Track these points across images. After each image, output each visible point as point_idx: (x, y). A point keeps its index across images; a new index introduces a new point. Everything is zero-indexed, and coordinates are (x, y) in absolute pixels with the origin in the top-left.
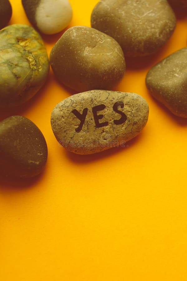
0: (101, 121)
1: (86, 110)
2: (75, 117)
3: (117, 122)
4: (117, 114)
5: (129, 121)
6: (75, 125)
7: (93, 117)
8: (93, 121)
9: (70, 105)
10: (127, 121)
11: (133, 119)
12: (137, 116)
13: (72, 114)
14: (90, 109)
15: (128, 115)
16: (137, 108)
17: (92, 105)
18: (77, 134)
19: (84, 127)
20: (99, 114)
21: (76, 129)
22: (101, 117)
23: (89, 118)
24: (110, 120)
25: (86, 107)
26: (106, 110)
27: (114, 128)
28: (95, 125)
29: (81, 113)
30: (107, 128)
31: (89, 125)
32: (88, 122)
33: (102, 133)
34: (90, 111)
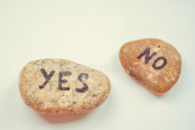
0: (64, 85)
1: (52, 73)
2: (42, 75)
3: (78, 90)
4: (80, 83)
5: (90, 92)
6: (40, 82)
7: (58, 80)
8: (57, 84)
9: (41, 64)
10: (87, 92)
11: (94, 91)
12: (97, 90)
13: (40, 72)
15: (90, 87)
16: (99, 83)
17: (60, 69)
18: (39, 90)
19: (48, 86)
21: (40, 86)
22: (66, 81)
23: (55, 79)
24: (73, 87)
25: (53, 70)
26: (71, 76)
27: (74, 95)
28: (58, 87)
29: (48, 73)
30: (67, 93)
31: (52, 86)
32: (52, 82)
33: (62, 96)
34: (56, 74)
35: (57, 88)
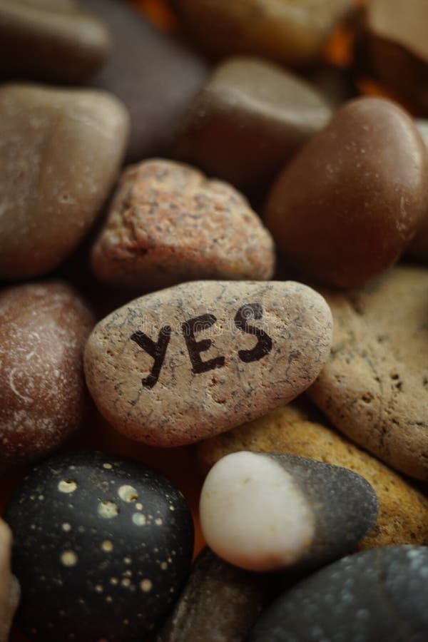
0: (206, 357)
1: (165, 336)
2: (140, 349)
3: (246, 356)
4: (245, 336)
5: (279, 351)
6: (141, 371)
7: (185, 348)
8: (186, 359)
9: (127, 322)
10: (272, 353)
11: (288, 346)
12: (298, 337)
13: (133, 343)
14: (177, 328)
15: (274, 333)
16: (296, 316)
17: (182, 317)
18: (146, 391)
19: (164, 374)
20: (200, 336)
21: (144, 379)
22: (206, 344)
23: (177, 350)
24: (230, 352)
25: (165, 324)
26: (216, 326)
27: (240, 372)
28: (191, 366)
29: (155, 339)
30: (219, 372)
31: (176, 369)
32: (172, 359)
33: (211, 386)
34: (177, 333)
35: (192, 370)
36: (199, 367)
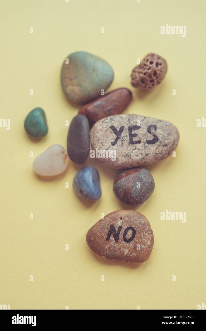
0: (135, 139)
1: (122, 128)
2: (113, 132)
3: (149, 142)
4: (150, 135)
5: (160, 143)
6: (111, 139)
7: (128, 135)
8: (128, 138)
9: (109, 122)
10: (158, 143)
11: (164, 141)
12: (167, 139)
13: (110, 129)
14: (126, 127)
15: (160, 137)
16: (168, 132)
17: (129, 124)
18: (111, 147)
19: (119, 142)
20: (134, 132)
21: (112, 143)
22: (136, 135)
23: (125, 134)
24: (143, 139)
25: (123, 125)
26: (140, 130)
27: (145, 147)
28: (129, 141)
29: (118, 130)
30: (139, 146)
31: (123, 141)
32: (123, 138)
33: (134, 150)
34: (126, 129)
35: (129, 143)
36: (132, 142)
